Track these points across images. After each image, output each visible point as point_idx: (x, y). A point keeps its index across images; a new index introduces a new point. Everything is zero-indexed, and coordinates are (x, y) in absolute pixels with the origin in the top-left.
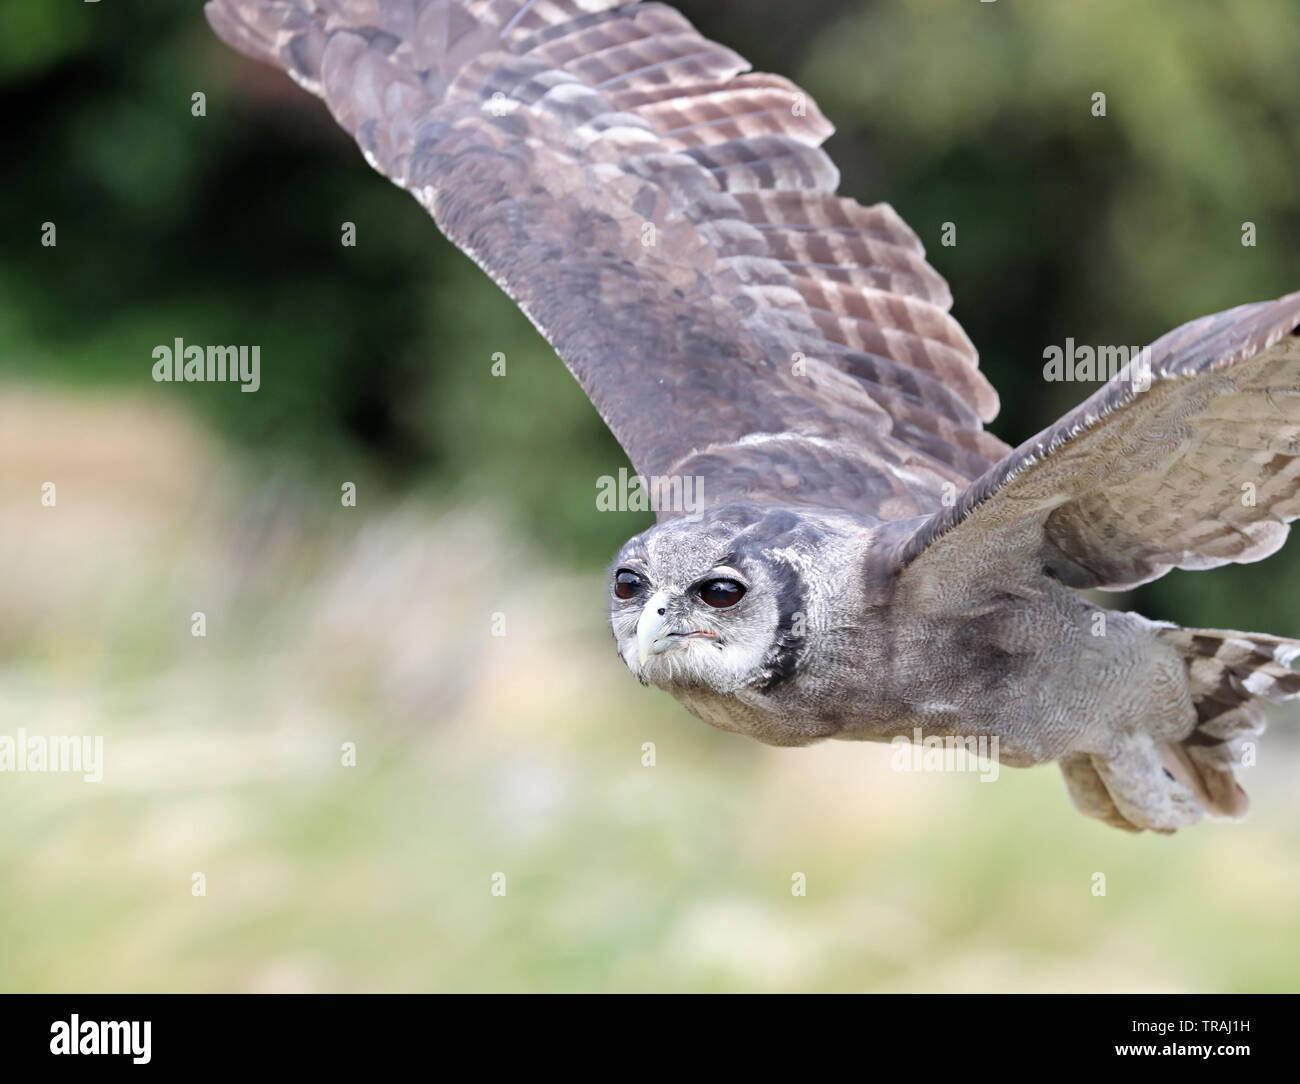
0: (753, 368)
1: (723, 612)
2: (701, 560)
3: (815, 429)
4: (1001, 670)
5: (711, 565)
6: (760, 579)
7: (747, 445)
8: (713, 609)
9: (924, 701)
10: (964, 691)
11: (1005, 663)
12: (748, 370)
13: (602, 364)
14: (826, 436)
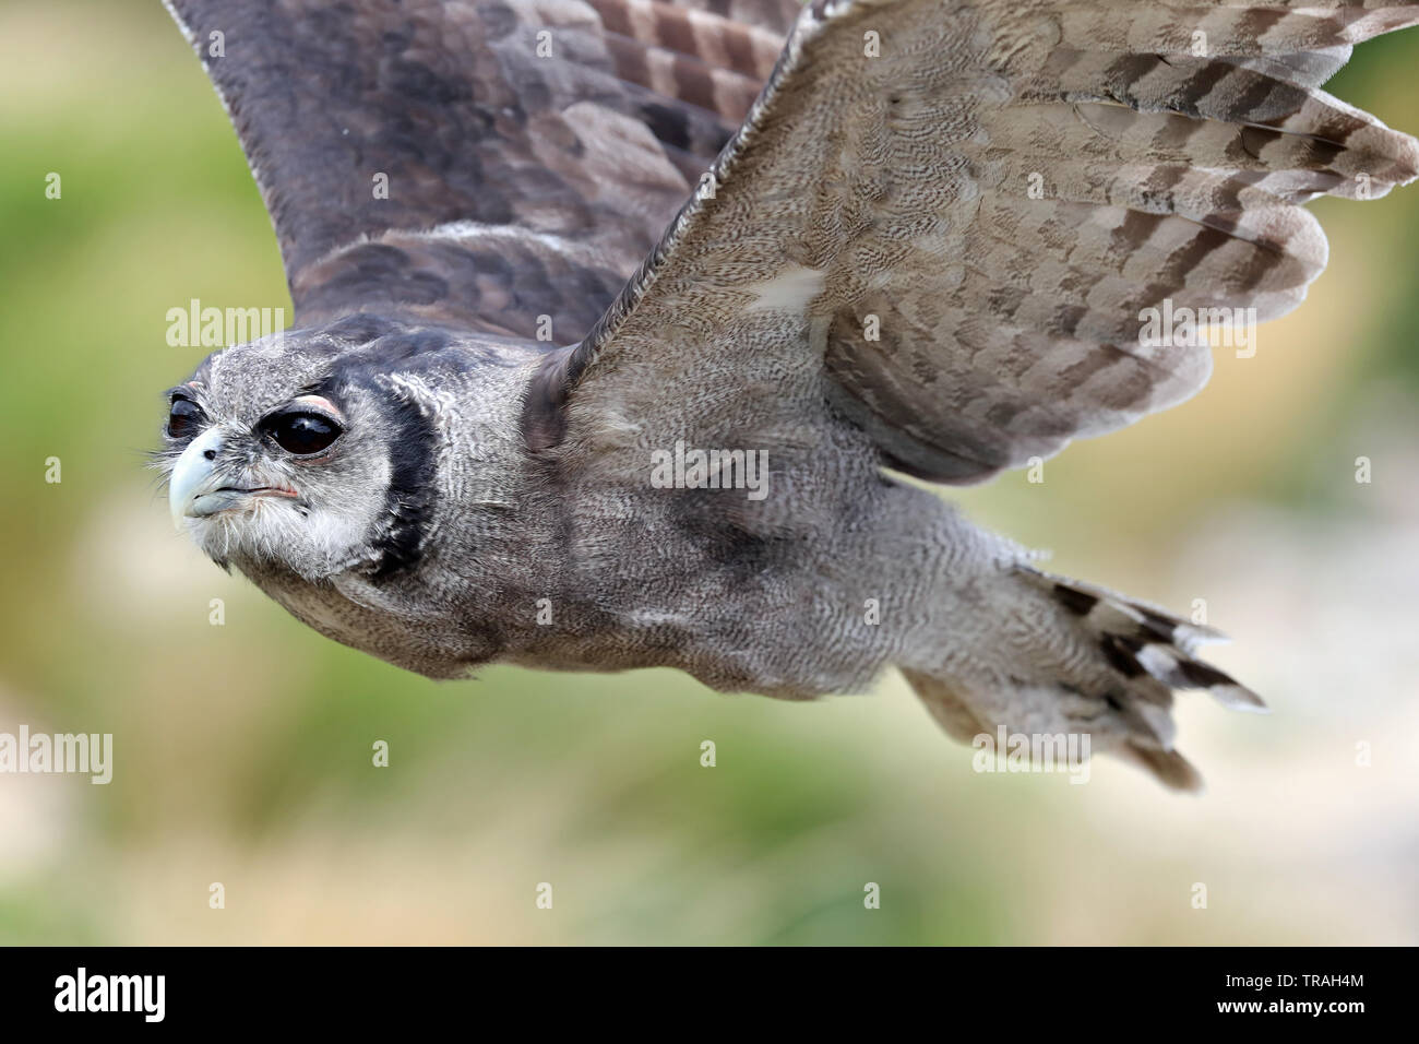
0: (489, 120)
1: (306, 460)
2: (279, 385)
3: (557, 221)
4: (752, 562)
5: (291, 393)
6: (364, 414)
7: (445, 238)
8: (289, 455)
9: (632, 608)
10: (694, 594)
11: (758, 553)
12: (479, 122)
13: (265, 95)
14: (571, 234)
